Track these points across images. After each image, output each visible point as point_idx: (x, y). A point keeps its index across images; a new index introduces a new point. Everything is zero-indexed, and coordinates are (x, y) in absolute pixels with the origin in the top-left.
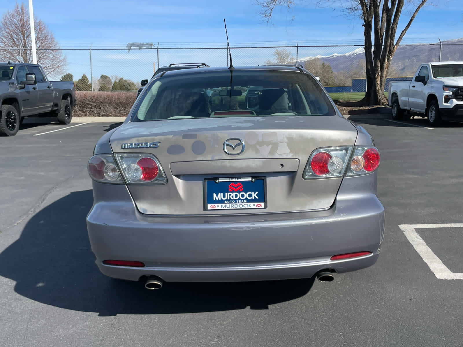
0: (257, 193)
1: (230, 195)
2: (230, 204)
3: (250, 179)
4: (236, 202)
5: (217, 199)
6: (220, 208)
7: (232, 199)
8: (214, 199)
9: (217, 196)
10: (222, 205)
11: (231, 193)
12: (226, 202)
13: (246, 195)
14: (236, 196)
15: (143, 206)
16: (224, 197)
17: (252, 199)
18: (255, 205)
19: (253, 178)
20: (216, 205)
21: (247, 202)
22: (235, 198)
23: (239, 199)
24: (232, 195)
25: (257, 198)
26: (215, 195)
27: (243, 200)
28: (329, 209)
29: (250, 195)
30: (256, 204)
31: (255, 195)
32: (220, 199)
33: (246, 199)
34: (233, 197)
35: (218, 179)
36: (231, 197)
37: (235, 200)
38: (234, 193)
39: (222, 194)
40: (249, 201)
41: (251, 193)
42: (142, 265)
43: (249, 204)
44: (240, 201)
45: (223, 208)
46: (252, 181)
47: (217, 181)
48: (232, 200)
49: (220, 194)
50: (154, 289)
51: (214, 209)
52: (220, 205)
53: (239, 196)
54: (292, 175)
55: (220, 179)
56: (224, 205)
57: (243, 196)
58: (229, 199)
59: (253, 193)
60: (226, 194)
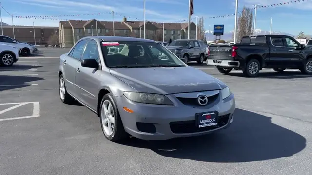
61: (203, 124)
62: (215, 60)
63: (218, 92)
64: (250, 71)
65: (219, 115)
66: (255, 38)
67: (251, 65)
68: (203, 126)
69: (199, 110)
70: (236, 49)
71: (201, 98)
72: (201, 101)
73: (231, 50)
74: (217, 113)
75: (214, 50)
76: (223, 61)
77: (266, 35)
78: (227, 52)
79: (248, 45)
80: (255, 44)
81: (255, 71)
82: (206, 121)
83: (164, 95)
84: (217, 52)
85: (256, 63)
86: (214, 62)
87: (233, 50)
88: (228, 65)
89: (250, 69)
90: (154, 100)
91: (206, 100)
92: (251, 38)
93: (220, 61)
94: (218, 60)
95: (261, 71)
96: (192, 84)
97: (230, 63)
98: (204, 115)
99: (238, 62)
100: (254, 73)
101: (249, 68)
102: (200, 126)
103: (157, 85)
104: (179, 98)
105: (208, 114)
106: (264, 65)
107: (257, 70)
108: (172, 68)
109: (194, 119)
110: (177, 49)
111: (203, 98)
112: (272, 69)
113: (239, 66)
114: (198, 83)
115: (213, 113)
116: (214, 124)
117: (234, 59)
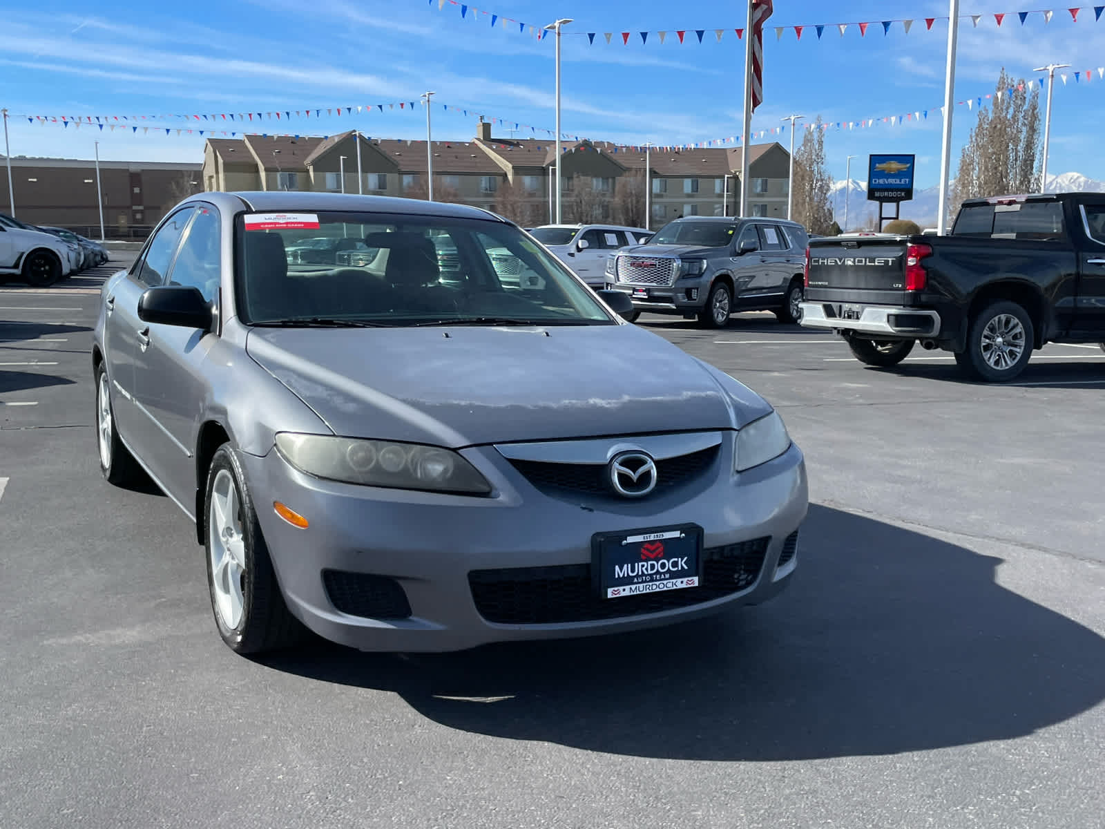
61: (627, 581)
62: (835, 306)
63: (714, 439)
64: (986, 355)
65: (708, 543)
66: (1017, 207)
67: (992, 329)
68: (625, 591)
69: (608, 520)
70: (922, 257)
71: (622, 464)
72: (621, 476)
73: (901, 261)
74: (694, 532)
75: (830, 262)
76: (868, 310)
77: (1060, 197)
78: (885, 269)
79: (983, 239)
80: (1013, 236)
81: (1012, 354)
82: (642, 567)
83: (455, 450)
84: (843, 268)
85: (1015, 321)
86: (830, 312)
87: (911, 262)
88: (889, 329)
89: (987, 348)
90: (405, 472)
91: (648, 474)
92: (998, 209)
93: (856, 307)
94: (846, 307)
95: (1037, 357)
96: (594, 401)
97: (898, 320)
98: (631, 539)
99: (934, 314)
100: (1008, 364)
101: (985, 342)
102: (611, 593)
103: (429, 401)
104: (518, 464)
105: (652, 537)
106: (1053, 329)
107: (1019, 351)
108: (541, 330)
109: (585, 558)
110: (683, 258)
111: (633, 462)
112: (1095, 347)
113: (935, 332)
114: (626, 398)
115: (676, 534)
116: (681, 584)
117: (915, 302)
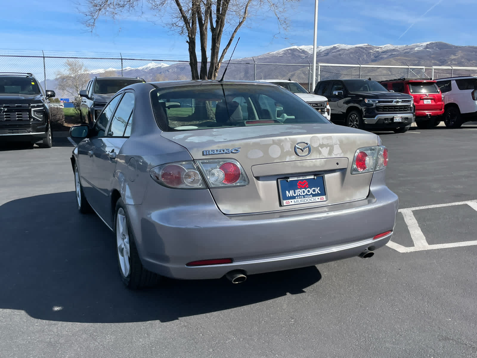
0: (319, 188)
1: (299, 191)
2: (301, 199)
3: (312, 177)
4: (304, 197)
5: (290, 196)
6: (293, 203)
7: (301, 194)
8: (287, 196)
9: (289, 193)
10: (294, 201)
11: (300, 190)
12: (296, 198)
13: (311, 191)
14: (304, 192)
15: (225, 208)
16: (295, 193)
17: (316, 194)
18: (319, 199)
19: (315, 175)
20: (290, 201)
21: (313, 196)
22: (303, 194)
23: (306, 194)
24: (300, 192)
25: (320, 192)
26: (287, 192)
27: (310, 195)
28: (366, 198)
29: (314, 191)
30: (319, 197)
31: (317, 190)
32: (292, 196)
33: (312, 194)
34: (301, 193)
35: (288, 178)
36: (300, 193)
37: (304, 196)
38: (302, 190)
39: (293, 191)
40: (314, 195)
41: (314, 189)
42: (230, 260)
43: (314, 198)
44: (307, 196)
45: (295, 203)
46: (314, 178)
47: (288, 180)
48: (301, 196)
49: (291, 191)
50: (237, 283)
51: (289, 204)
52: (293, 200)
53: (306, 191)
54: (343, 171)
55: (290, 179)
56: (295, 200)
57: (309, 191)
58: (298, 195)
59: (316, 188)
60: (296, 191)
